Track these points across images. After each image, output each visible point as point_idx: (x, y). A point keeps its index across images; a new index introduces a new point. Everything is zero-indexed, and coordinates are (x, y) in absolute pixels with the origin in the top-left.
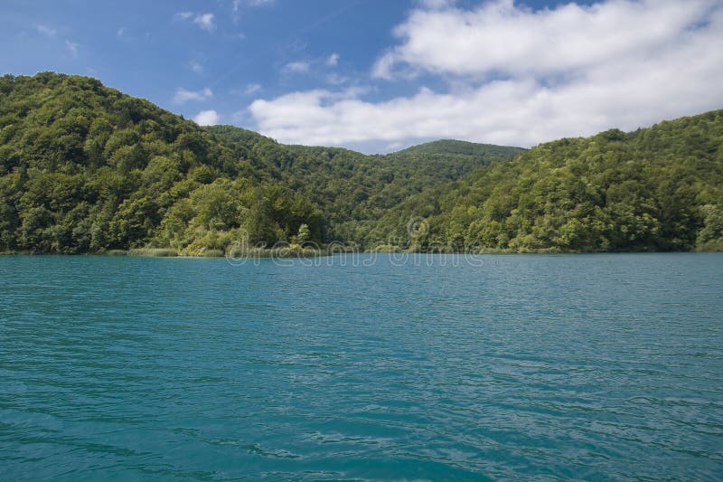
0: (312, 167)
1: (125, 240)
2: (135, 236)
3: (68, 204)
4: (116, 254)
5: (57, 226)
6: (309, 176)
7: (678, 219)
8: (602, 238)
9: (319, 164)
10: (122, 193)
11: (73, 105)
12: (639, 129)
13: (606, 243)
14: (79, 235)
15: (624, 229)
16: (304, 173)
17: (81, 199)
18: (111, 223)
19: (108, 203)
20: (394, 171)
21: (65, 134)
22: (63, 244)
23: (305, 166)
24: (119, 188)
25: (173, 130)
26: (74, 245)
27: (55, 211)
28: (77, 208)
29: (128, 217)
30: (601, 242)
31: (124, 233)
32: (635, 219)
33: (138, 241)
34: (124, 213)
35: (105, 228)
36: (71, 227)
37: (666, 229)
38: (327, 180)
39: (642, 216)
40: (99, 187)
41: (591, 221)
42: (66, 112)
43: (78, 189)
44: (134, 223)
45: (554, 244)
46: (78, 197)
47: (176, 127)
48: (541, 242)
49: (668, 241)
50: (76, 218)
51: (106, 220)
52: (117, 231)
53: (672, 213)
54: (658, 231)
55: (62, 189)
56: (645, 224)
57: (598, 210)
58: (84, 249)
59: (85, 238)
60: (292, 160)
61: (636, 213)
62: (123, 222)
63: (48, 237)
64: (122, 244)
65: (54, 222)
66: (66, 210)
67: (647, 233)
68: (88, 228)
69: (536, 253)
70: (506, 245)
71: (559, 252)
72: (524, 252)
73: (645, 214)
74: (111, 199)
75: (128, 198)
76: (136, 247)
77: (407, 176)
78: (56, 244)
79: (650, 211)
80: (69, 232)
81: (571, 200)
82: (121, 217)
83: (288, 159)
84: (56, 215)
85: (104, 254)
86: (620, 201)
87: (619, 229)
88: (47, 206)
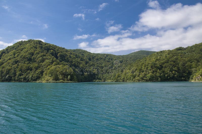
0: (99, 59)
1: (36, 79)
2: (38, 78)
3: (26, 71)
4: (34, 82)
5: (23, 76)
6: (98, 62)
7: (184, 72)
8: (159, 78)
9: (102, 58)
10: (37, 68)
11: (32, 48)
12: (188, 47)
13: (159, 79)
14: (27, 78)
15: (166, 75)
16: (97, 61)
17: (29, 70)
18: (34, 75)
19: (34, 71)
20: (123, 60)
21: (29, 55)
22: (24, 80)
23: (97, 59)
24: (36, 67)
25: (57, 52)
26: (26, 80)
27: (23, 72)
28: (28, 72)
29: (37, 74)
30: (158, 79)
31: (36, 78)
32: (170, 73)
33: (39, 79)
34: (36, 73)
35: (32, 76)
36: (26, 76)
37: (180, 75)
38: (103, 63)
39: (172, 72)
40: (32, 67)
41: (156, 73)
42: (30, 49)
43: (28, 68)
44: (38, 75)
45: (144, 80)
46: (28, 69)
47: (58, 51)
48: (141, 79)
49: (181, 79)
50: (27, 74)
51: (33, 75)
52: (35, 77)
53: (182, 71)
54: (177, 76)
55: (25, 68)
56: (173, 74)
57: (158, 70)
58: (28, 81)
59: (28, 78)
60: (94, 58)
61: (170, 71)
62: (36, 75)
63: (21, 78)
64: (35, 80)
65: (23, 75)
66: (25, 72)
67: (173, 77)
68: (29, 76)
69: (139, 82)
70: (132, 80)
71: (145, 82)
72: (136, 82)
73: (173, 71)
74: (34, 70)
75: (38, 70)
76: (38, 81)
77: (127, 61)
78: (22, 80)
79: (175, 71)
80: (25, 77)
81: (151, 68)
82: (36, 74)
83: (93, 57)
84: (23, 73)
85: (32, 82)
86: (166, 68)
87: (165, 75)
88: (22, 72)
